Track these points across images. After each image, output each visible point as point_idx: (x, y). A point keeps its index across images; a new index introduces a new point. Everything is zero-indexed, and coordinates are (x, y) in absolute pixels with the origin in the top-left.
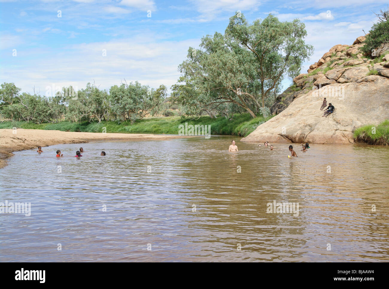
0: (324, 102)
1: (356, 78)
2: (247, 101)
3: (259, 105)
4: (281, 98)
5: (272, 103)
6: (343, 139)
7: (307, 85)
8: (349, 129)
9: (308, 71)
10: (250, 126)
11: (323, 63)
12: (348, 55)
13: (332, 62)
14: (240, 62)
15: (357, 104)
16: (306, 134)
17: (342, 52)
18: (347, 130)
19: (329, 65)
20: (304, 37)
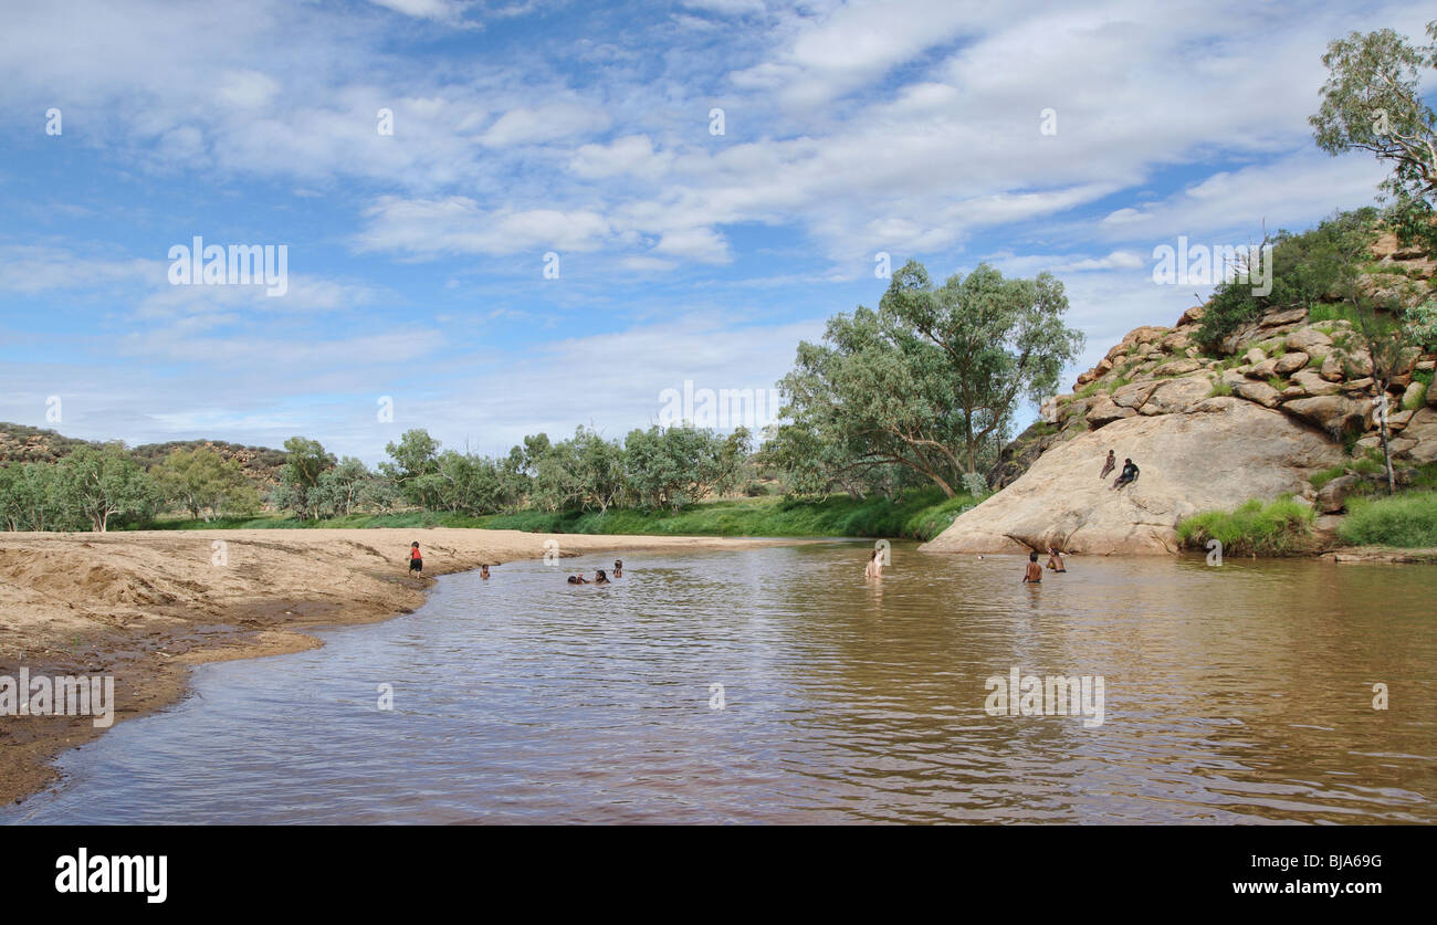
0: (1108, 459)
1: (1182, 403)
2: (934, 460)
3: (961, 468)
4: (1012, 451)
5: (991, 463)
6: (1153, 544)
7: (1071, 420)
8: (1168, 520)
9: (1074, 388)
10: (941, 516)
11: (1108, 370)
12: (1166, 349)
13: (1128, 367)
14: (916, 373)
15: (1184, 462)
16: (1068, 533)
17: (1151, 343)
18: (1161, 522)
19: (1121, 375)
20: (1063, 311)
